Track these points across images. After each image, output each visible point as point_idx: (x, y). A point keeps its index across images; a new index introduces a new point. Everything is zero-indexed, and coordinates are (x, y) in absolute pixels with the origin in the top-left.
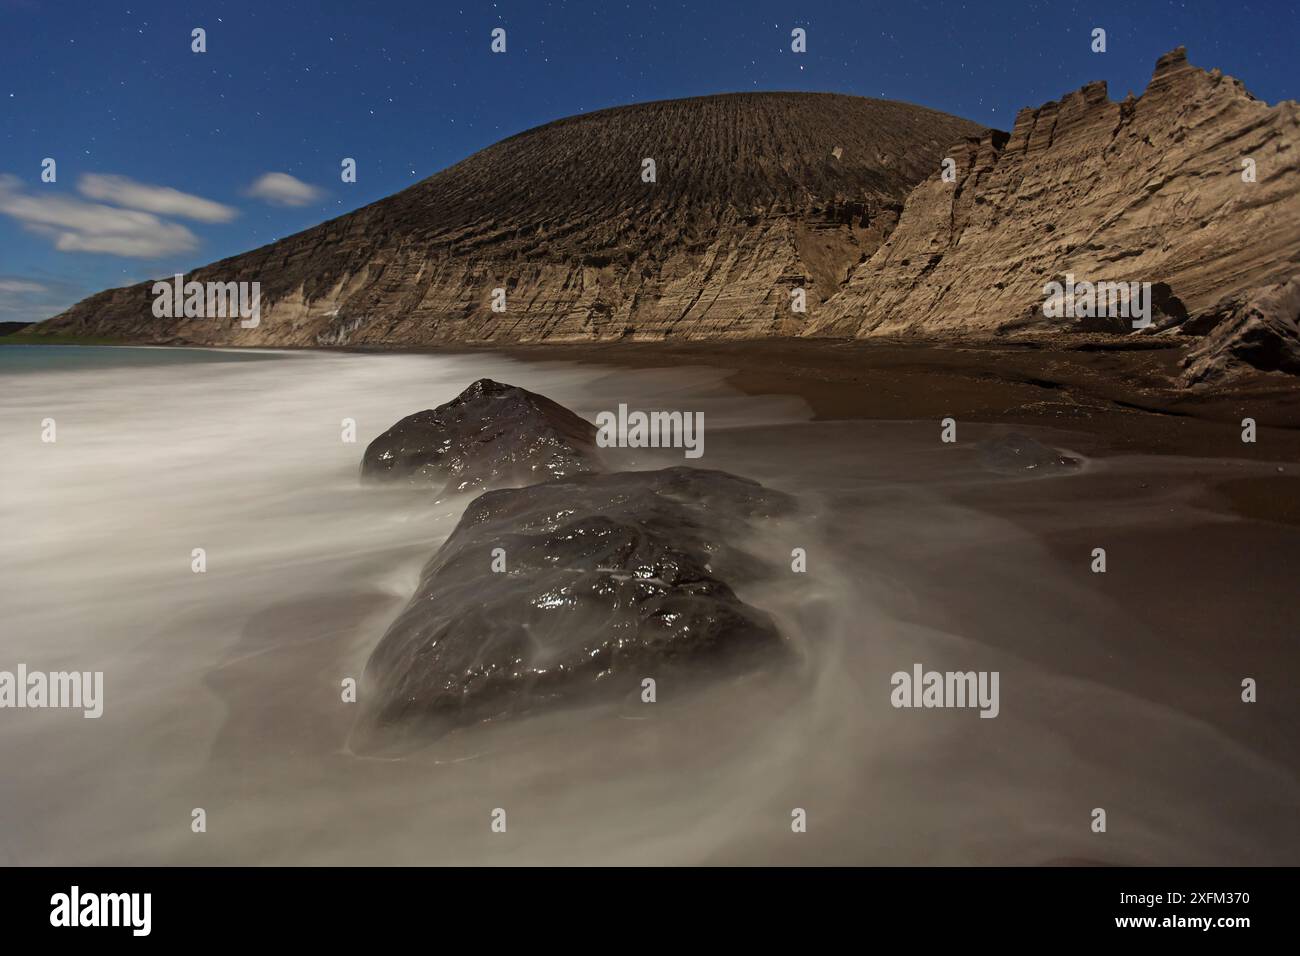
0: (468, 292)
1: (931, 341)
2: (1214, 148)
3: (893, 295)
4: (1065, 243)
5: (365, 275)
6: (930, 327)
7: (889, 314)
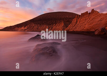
0: (37, 27)
1: (75, 31)
2: (96, 17)
3: (72, 28)
4: (85, 24)
5: (29, 26)
6: (75, 30)
7: (71, 29)
